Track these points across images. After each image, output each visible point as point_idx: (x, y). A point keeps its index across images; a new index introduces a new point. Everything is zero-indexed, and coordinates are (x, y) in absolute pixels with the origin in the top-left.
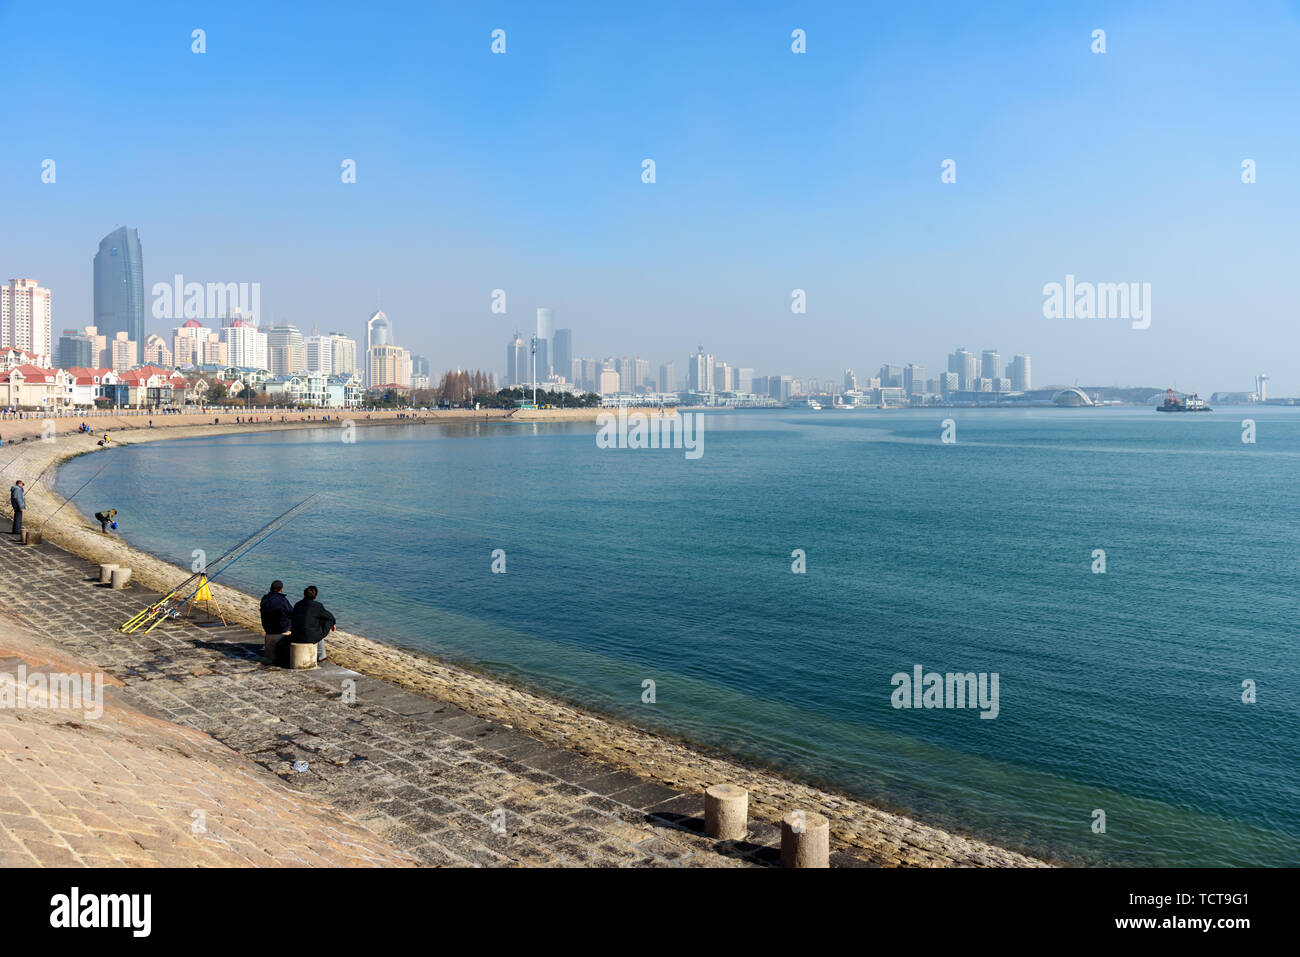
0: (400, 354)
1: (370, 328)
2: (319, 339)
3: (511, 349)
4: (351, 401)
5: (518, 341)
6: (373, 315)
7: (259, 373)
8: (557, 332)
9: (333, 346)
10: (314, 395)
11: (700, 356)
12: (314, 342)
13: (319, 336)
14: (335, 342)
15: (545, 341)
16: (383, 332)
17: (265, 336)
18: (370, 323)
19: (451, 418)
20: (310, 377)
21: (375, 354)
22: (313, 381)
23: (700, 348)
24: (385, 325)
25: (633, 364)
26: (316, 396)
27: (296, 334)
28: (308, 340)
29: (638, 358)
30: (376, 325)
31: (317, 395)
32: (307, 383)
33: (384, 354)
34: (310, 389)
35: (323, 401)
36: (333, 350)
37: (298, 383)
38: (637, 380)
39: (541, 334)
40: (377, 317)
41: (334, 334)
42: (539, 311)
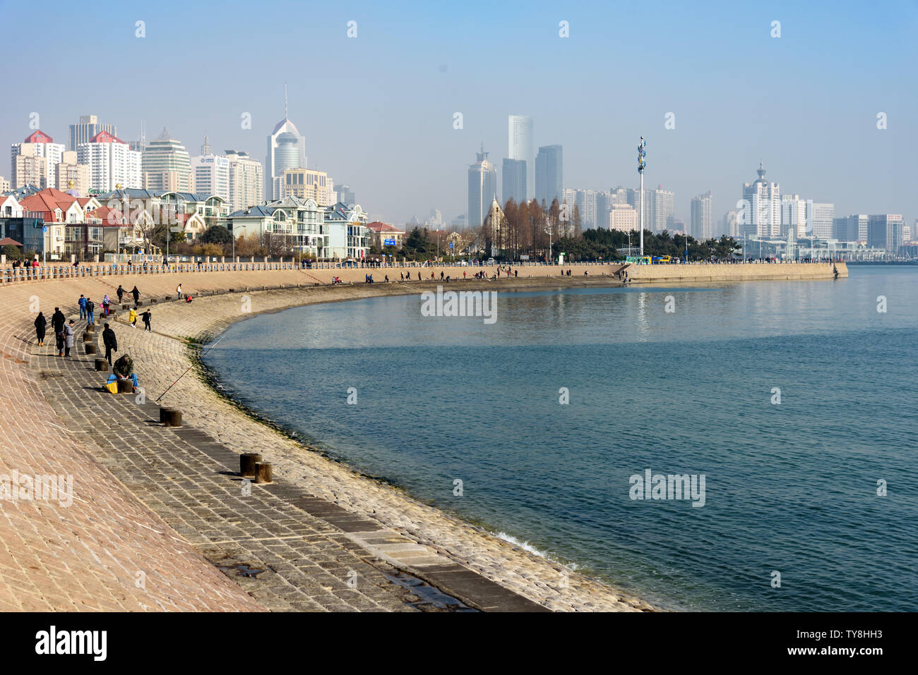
0: (323, 183)
1: (274, 145)
2: (211, 160)
3: (474, 175)
4: (357, 249)
5: (485, 164)
6: (279, 126)
7: (209, 203)
8: (542, 150)
9: (231, 171)
10: (307, 238)
11: (760, 185)
12: (205, 164)
13: (211, 156)
14: (233, 164)
15: (523, 163)
16: (292, 149)
17: (139, 154)
18: (274, 138)
19: (538, 279)
20: (301, 208)
21: (289, 182)
22: (306, 215)
23: (760, 172)
24: (295, 141)
25: (652, 197)
26: (310, 241)
27: (181, 153)
28: (197, 162)
29: (659, 188)
30: (283, 140)
31: (311, 236)
32: (296, 218)
33: (301, 181)
34: (301, 229)
35: (320, 249)
36: (231, 176)
37: (282, 219)
38: (658, 220)
39: (514, 153)
40: (283, 130)
41: (230, 152)
42: (512, 119)
